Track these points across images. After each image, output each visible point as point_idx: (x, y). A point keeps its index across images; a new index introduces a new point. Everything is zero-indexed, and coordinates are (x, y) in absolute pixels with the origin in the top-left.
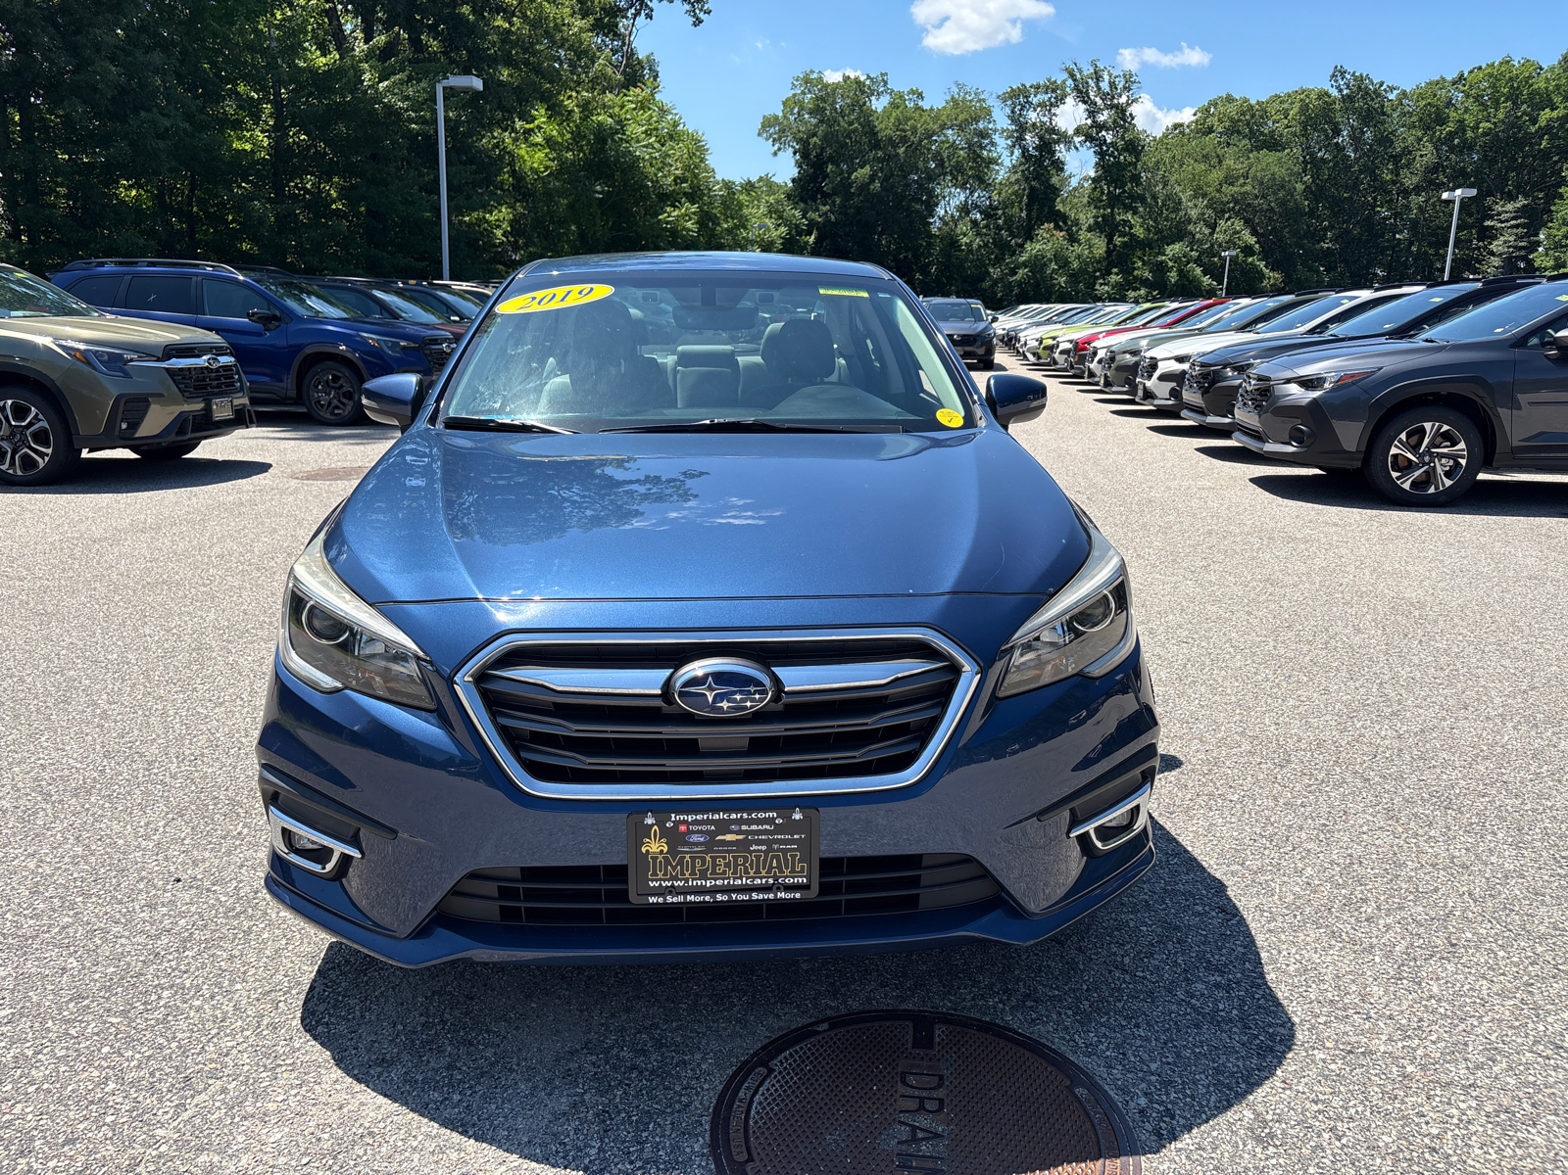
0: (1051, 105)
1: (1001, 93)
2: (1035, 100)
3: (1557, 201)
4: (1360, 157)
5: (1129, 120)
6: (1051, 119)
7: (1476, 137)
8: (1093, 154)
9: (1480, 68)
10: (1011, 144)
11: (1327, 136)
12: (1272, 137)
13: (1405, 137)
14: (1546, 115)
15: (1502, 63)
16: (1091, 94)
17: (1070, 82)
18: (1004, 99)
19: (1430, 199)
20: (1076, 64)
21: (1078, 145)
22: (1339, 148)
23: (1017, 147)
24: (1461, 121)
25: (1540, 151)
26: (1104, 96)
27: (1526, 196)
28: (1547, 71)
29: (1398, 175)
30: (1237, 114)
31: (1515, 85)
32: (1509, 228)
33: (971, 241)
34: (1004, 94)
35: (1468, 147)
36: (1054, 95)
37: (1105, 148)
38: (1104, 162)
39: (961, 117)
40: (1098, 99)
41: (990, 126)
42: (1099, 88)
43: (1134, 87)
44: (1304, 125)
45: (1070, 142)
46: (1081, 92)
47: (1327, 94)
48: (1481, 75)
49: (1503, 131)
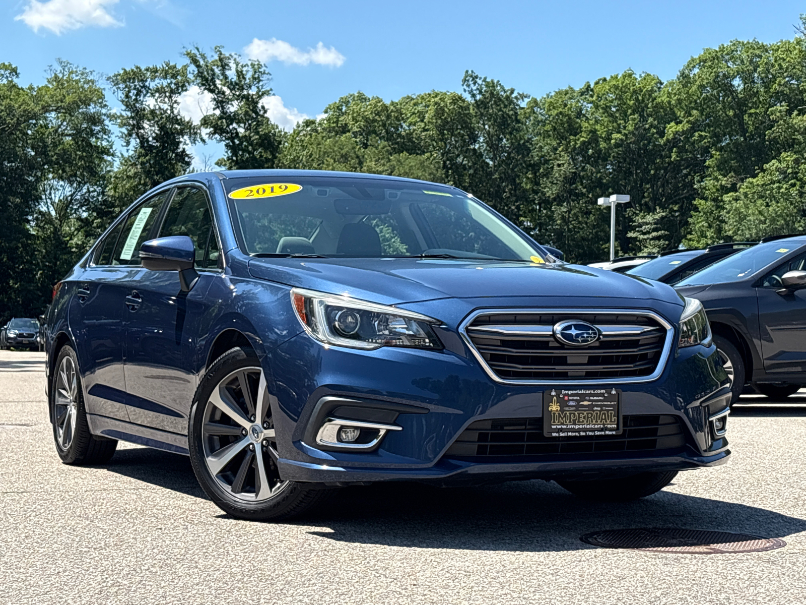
0: (172, 92)
1: (111, 75)
2: (152, 85)
3: (692, 213)
4: (500, 165)
5: (262, 113)
6: (172, 107)
7: (610, 148)
8: (224, 148)
9: (605, 80)
10: (126, 132)
11: (465, 141)
12: (410, 140)
13: (542, 146)
14: (672, 129)
15: (625, 76)
16: (218, 82)
17: (192, 68)
18: (115, 81)
19: (571, 210)
20: (198, 49)
21: (205, 137)
22: (477, 155)
23: (134, 136)
24: (593, 132)
25: (670, 163)
26: (232, 86)
27: (663, 208)
28: (666, 85)
29: (538, 184)
30: (371, 113)
31: (640, 98)
32: (651, 239)
33: (83, 243)
34: (116, 76)
35: (601, 158)
36: (174, 81)
37: (237, 142)
38: (237, 157)
39: (68, 99)
40: (225, 89)
41: (104, 111)
42: (226, 77)
43: (264, 78)
44: (441, 129)
45: (196, 133)
46: (207, 80)
47: (460, 98)
48: (607, 87)
49: (634, 143)
